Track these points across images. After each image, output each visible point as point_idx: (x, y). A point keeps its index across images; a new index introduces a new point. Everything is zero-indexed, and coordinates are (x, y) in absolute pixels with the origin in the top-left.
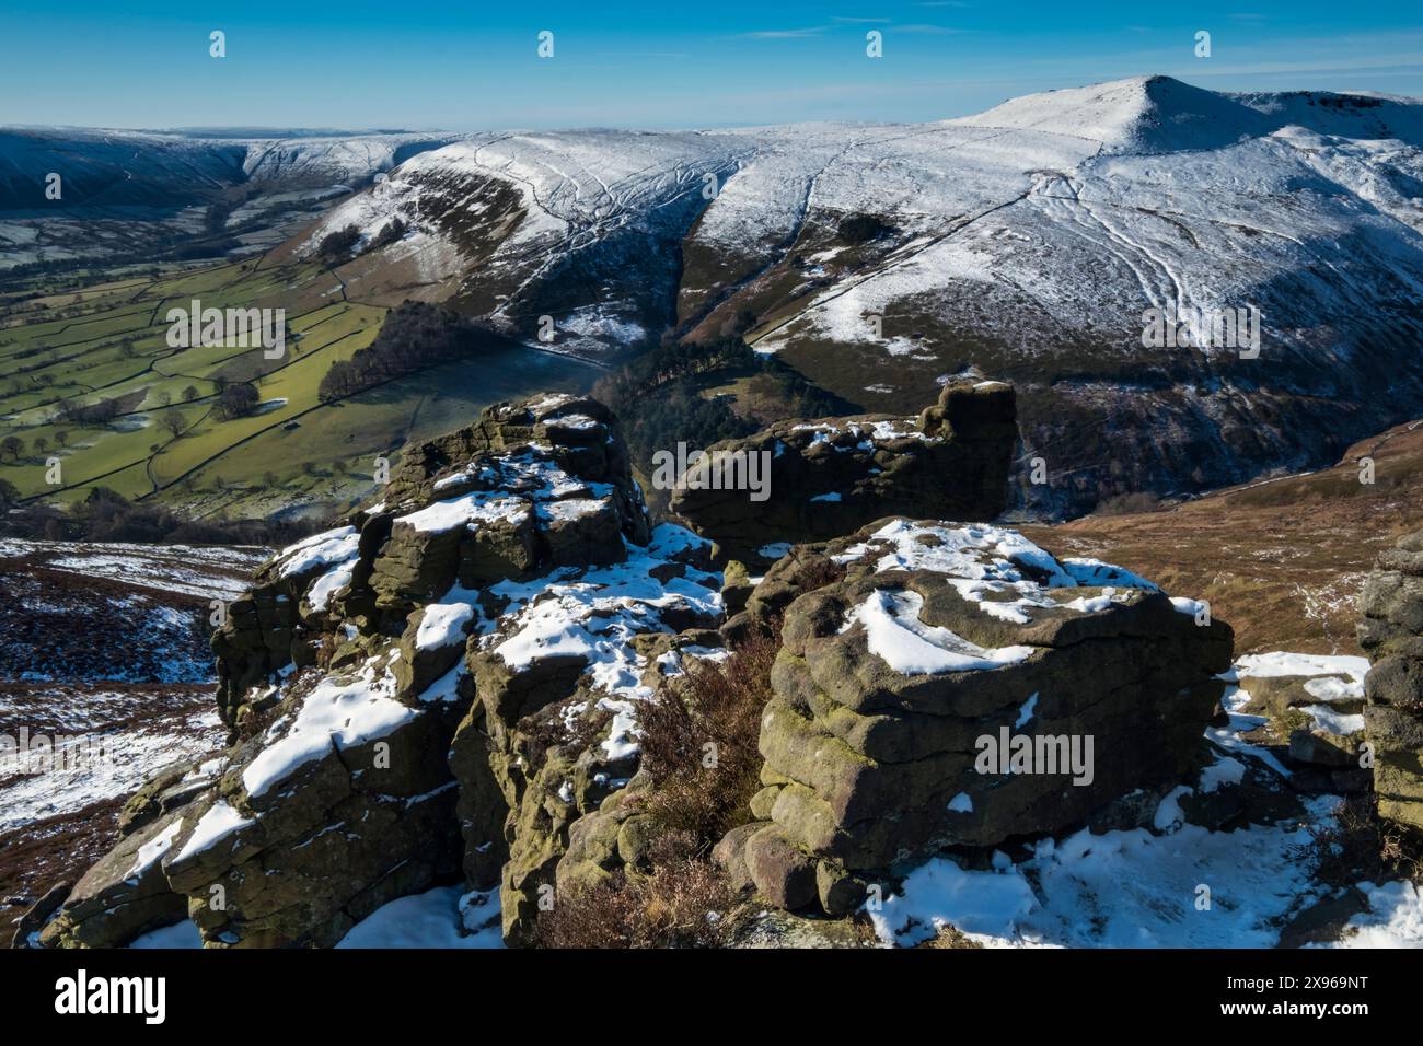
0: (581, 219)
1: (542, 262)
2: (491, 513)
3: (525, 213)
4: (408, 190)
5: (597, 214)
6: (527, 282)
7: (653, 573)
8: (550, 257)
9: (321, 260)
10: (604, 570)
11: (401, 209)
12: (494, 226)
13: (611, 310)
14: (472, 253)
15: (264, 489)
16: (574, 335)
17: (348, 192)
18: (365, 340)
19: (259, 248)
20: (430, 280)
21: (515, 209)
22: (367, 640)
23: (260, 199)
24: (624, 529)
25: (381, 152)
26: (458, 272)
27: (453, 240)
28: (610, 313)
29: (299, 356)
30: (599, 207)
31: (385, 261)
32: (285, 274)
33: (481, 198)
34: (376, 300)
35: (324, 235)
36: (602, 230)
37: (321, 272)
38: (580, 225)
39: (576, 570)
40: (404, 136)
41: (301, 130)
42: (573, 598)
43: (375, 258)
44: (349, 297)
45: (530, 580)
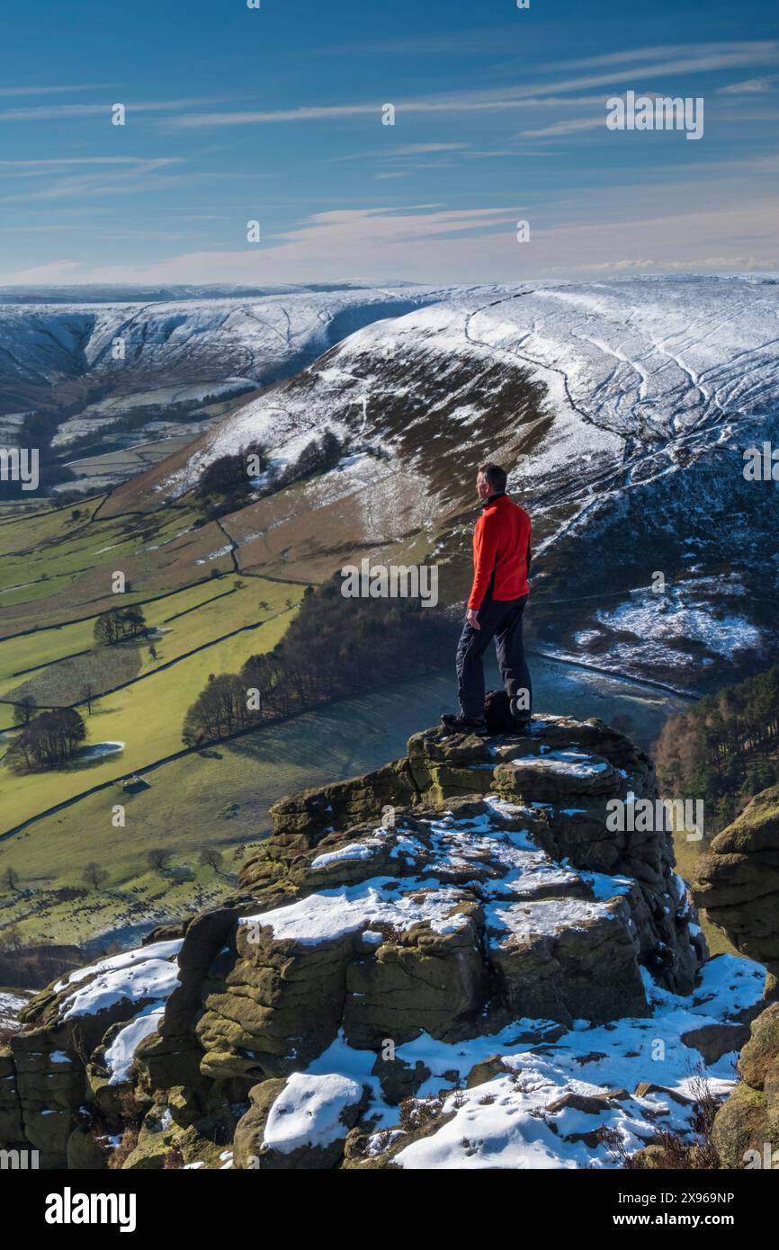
0: (649, 432)
1: (577, 508)
2: (402, 915)
3: (548, 423)
4: (351, 384)
5: (677, 423)
6: (548, 542)
7: (689, 1039)
8: (590, 499)
9: (199, 502)
10: (600, 1029)
11: (337, 416)
12: (494, 446)
13: (698, 595)
14: (453, 493)
15: (83, 893)
16: (630, 638)
17: (252, 389)
18: (266, 641)
19: (102, 483)
20: (381, 538)
21: (532, 415)
22: (182, 1132)
23: (108, 402)
24: (649, 958)
25: (308, 320)
26: (428, 524)
27: (422, 469)
28: (696, 598)
29: (155, 666)
30: (680, 411)
31: (306, 506)
32: (141, 525)
33: (474, 398)
34: (286, 572)
35: (208, 460)
36: (684, 452)
37: (199, 524)
38: (646, 442)
39: (550, 1025)
40: (348, 294)
41: (181, 288)
42: (536, 1076)
43: (289, 500)
44: (240, 567)
45: (466, 1037)
